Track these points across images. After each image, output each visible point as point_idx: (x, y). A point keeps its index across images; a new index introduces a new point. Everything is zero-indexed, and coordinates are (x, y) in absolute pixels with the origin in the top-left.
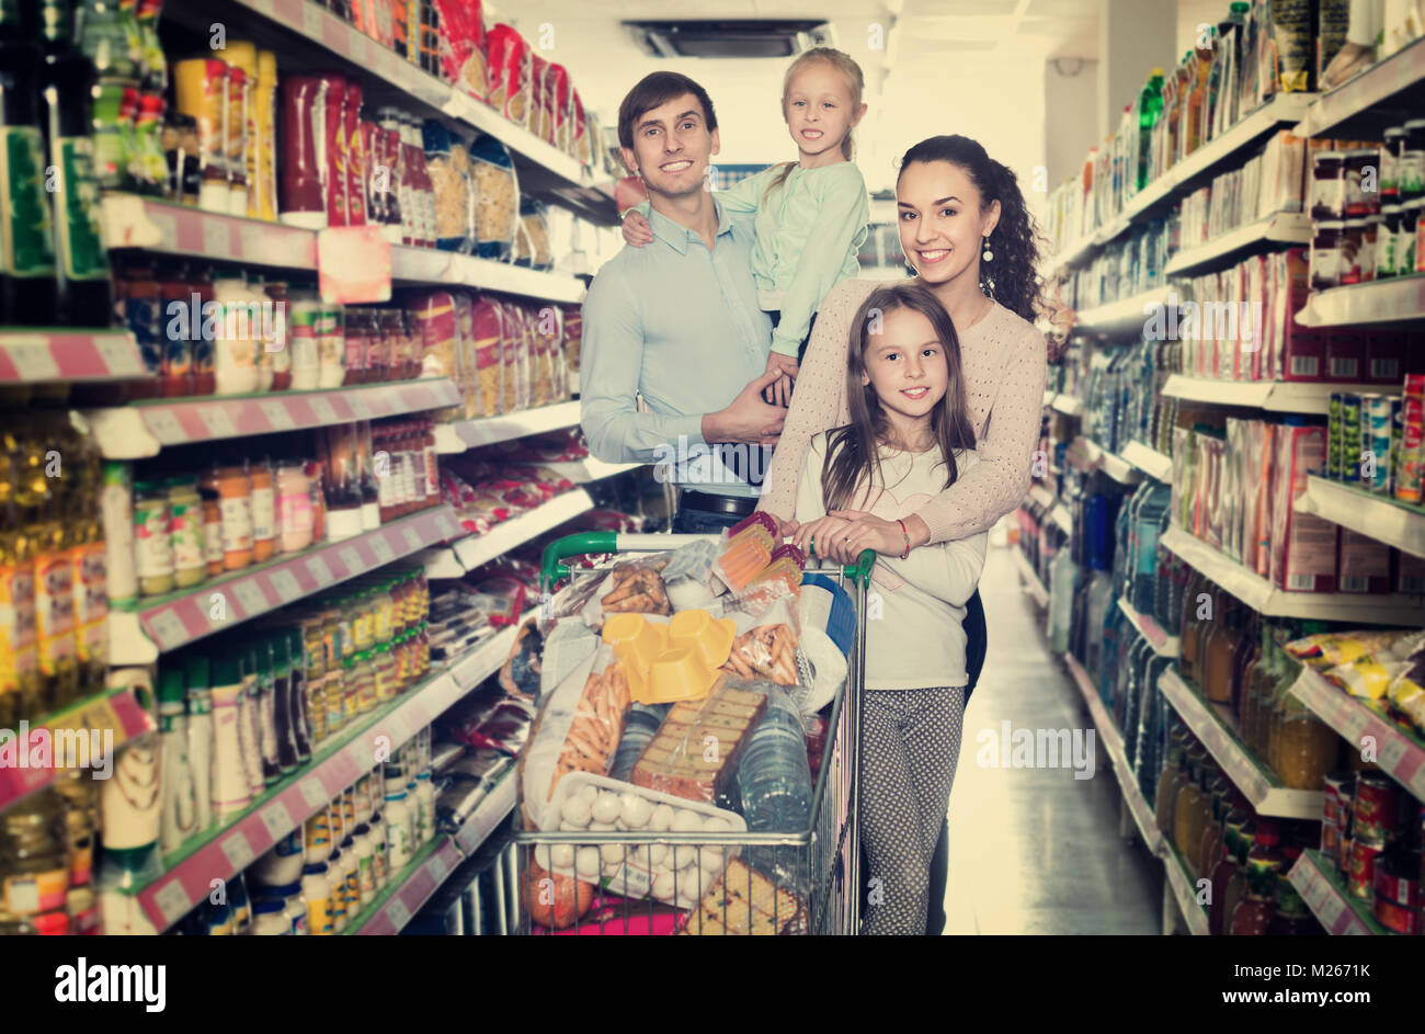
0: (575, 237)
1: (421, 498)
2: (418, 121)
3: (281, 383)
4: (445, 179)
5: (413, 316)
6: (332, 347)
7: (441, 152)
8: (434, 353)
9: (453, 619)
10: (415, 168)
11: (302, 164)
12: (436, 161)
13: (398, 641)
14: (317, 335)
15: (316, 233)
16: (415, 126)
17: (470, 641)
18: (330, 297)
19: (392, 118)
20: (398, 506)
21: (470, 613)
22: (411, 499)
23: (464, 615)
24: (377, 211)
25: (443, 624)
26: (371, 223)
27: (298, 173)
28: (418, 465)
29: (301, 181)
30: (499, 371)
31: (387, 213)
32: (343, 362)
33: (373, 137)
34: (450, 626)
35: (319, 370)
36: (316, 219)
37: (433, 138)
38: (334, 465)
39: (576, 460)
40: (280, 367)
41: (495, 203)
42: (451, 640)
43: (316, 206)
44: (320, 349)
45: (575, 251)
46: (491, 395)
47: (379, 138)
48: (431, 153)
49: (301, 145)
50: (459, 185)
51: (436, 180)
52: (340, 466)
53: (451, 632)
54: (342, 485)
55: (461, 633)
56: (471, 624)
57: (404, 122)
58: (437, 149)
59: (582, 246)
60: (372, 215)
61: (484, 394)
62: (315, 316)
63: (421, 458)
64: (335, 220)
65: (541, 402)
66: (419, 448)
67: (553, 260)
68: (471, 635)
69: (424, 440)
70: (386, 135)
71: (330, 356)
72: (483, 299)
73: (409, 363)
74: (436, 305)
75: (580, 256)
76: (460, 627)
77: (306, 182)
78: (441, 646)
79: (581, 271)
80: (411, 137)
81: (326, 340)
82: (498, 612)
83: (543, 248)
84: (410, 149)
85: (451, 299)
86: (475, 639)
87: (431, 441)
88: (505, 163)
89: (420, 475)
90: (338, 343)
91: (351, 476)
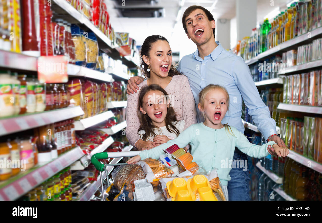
0: (109, 63)
1: (70, 145)
2: (69, 24)
3: (23, 111)
4: (78, 43)
5: (67, 87)
6: (41, 97)
7: (77, 34)
8: (74, 98)
9: (79, 182)
10: (69, 38)
11: (31, 34)
12: (75, 37)
13: (62, 193)
14: (35, 93)
15: (37, 58)
16: (68, 26)
17: (85, 189)
18: (42, 80)
19: (61, 22)
20: (63, 149)
21: (84, 179)
22: (67, 146)
23: (82, 180)
24: (57, 52)
25: (75, 184)
26: (55, 55)
27: (29, 37)
28: (69, 135)
29: (30, 40)
30: (92, 103)
31: (60, 53)
32: (45, 103)
33: (56, 27)
34: (78, 184)
35: (36, 106)
36: (36, 53)
37: (74, 30)
38: (41, 138)
39: (109, 128)
40: (22, 106)
41: (92, 51)
42: (78, 189)
43: (36, 49)
44: (37, 98)
45: (109, 67)
46: (90, 110)
47: (58, 28)
48: (73, 35)
49: (30, 28)
50: (83, 45)
51: (75, 43)
52: (43, 138)
53: (79, 186)
54: (44, 144)
55: (82, 186)
56: (84, 183)
57: (65, 24)
58: (76, 33)
59: (111, 66)
60: (55, 53)
61: (88, 110)
62: (35, 87)
63: (70, 132)
64: (43, 54)
65: (101, 112)
66: (69, 129)
67: (105, 69)
68: (85, 187)
69: (71, 126)
70: (60, 27)
71: (40, 100)
72: (88, 81)
73: (66, 102)
74: (74, 83)
75: (111, 68)
76: (82, 184)
77: (32, 41)
78: (76, 192)
79: (110, 72)
80: (68, 29)
81: (39, 95)
82: (91, 177)
83: (102, 66)
84: (67, 33)
85: (80, 81)
86: (86, 188)
87: (73, 127)
88: (94, 39)
89: (70, 138)
90: (44, 96)
91: (47, 141)
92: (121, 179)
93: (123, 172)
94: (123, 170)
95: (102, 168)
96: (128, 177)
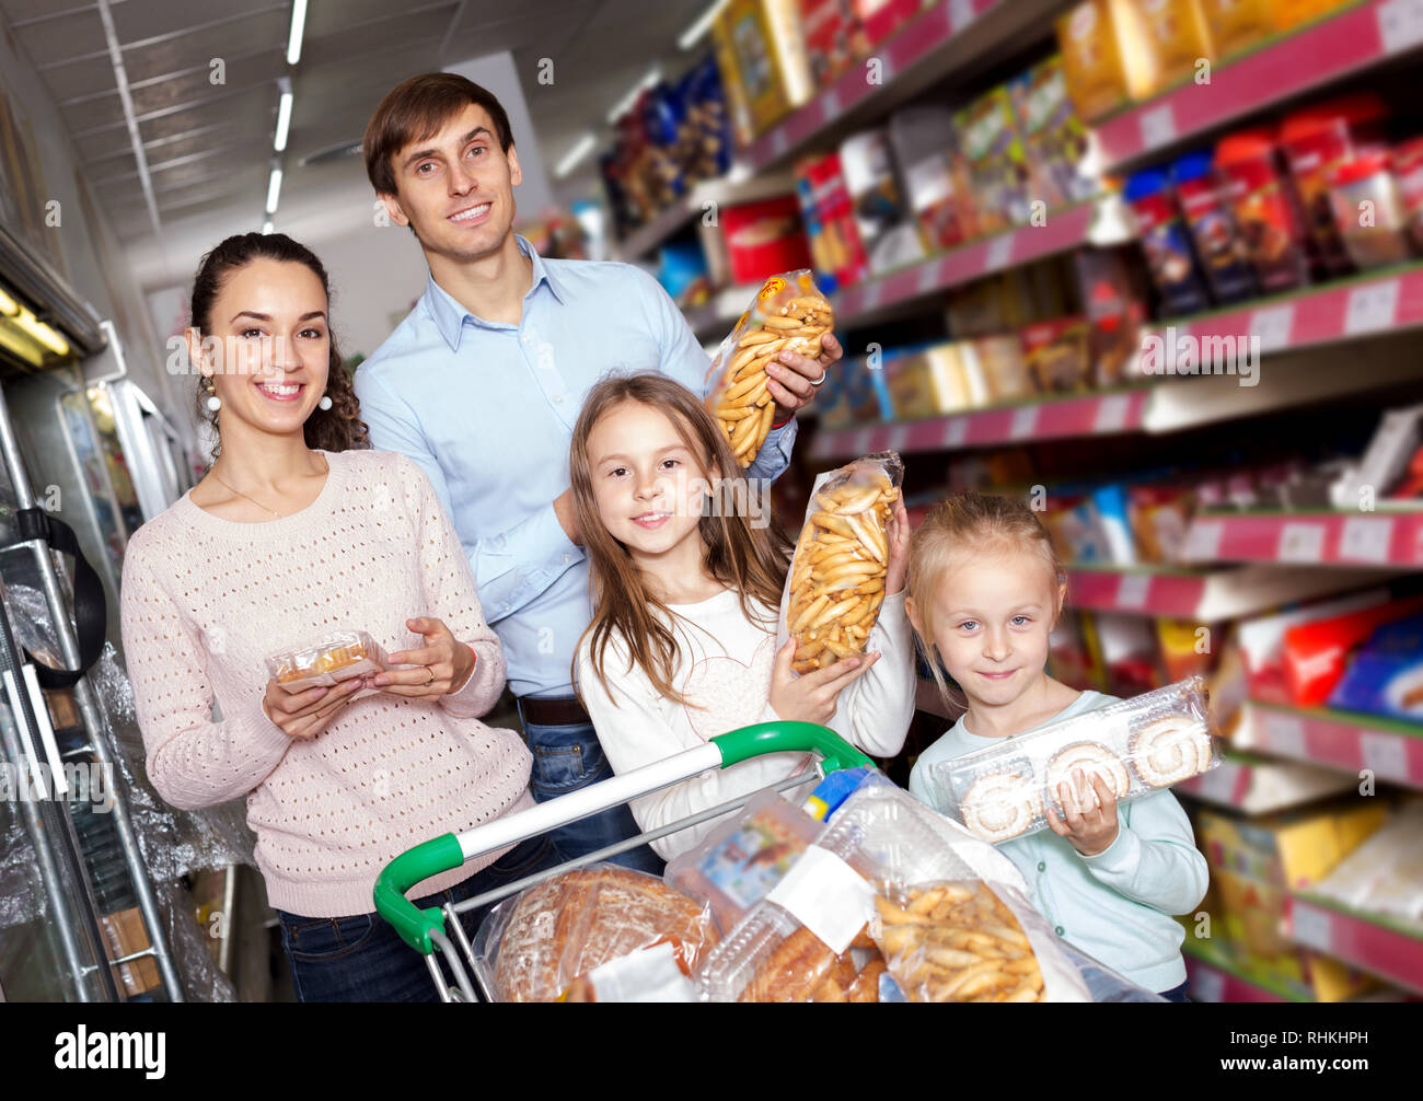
92: (523, 977)
93: (522, 933)
94: (518, 923)
95: (426, 937)
96: (555, 949)
